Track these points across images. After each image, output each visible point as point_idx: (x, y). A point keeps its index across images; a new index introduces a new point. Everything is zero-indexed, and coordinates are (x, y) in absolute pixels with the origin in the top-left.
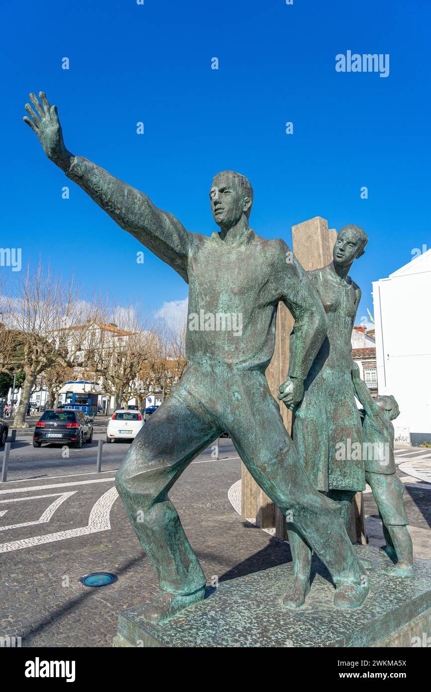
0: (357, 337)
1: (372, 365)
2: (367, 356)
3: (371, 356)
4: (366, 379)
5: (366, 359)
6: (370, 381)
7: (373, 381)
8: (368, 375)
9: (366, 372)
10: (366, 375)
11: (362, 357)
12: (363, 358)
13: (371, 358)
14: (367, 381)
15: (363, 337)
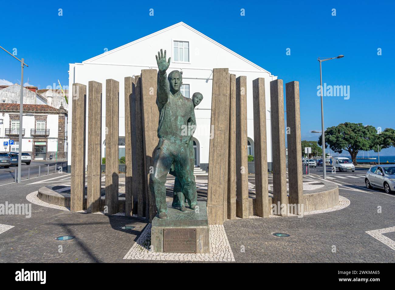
0: (30, 95)
1: (42, 118)
2: (39, 111)
3: (42, 111)
4: (37, 128)
5: (38, 113)
6: (40, 129)
7: (42, 129)
8: (39, 125)
9: (37, 123)
10: (37, 125)
11: (35, 111)
12: (36, 113)
13: (42, 113)
14: (38, 129)
15: (35, 96)
